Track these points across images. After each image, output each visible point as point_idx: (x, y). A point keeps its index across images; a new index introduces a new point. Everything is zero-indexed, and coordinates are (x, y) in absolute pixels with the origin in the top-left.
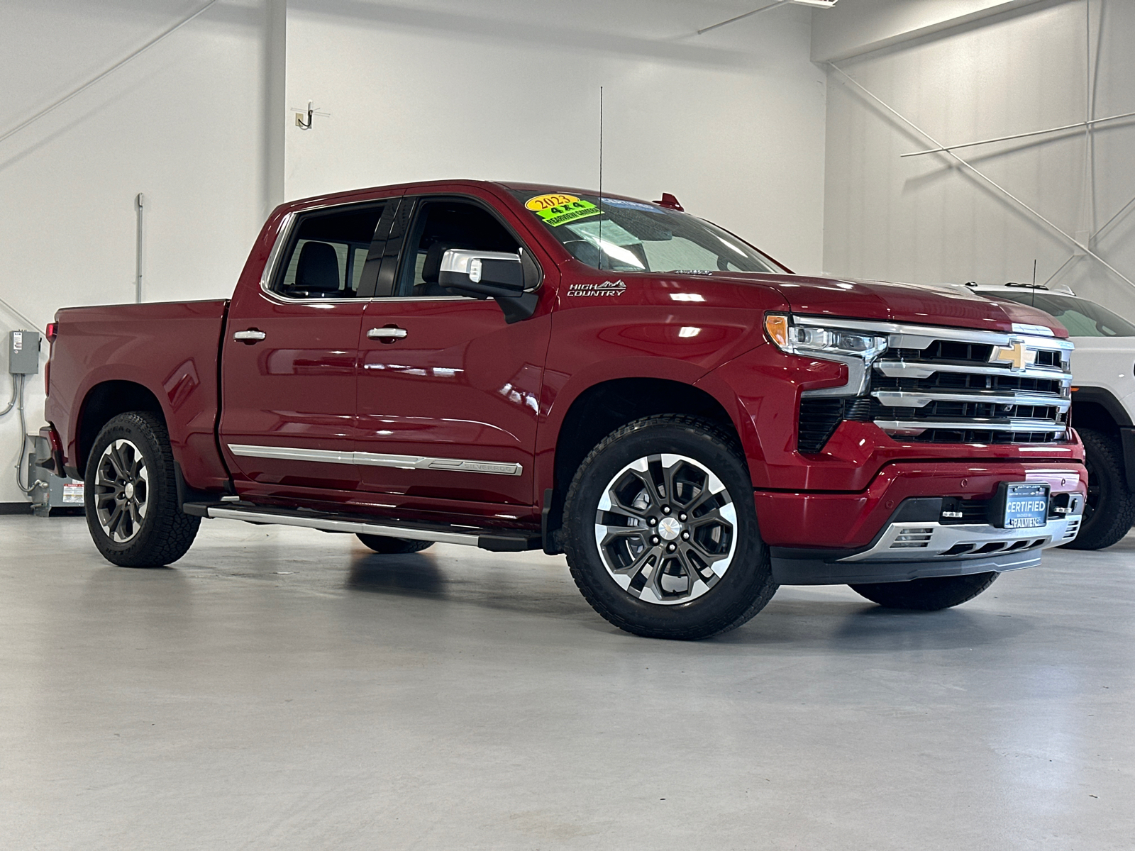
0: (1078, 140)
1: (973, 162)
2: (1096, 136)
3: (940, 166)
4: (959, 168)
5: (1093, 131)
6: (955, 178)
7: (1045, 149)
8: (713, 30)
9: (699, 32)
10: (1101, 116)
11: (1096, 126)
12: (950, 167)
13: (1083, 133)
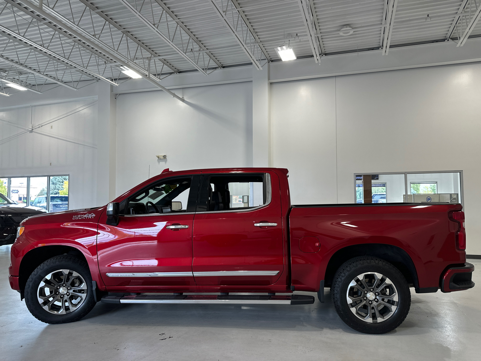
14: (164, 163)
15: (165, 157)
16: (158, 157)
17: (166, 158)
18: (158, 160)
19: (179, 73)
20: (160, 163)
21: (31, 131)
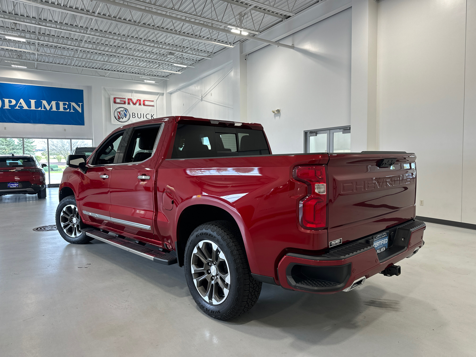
14: (278, 117)
15: (278, 111)
16: (274, 112)
17: (280, 113)
18: (274, 115)
19: (287, 18)
20: (276, 117)
21: (202, 100)
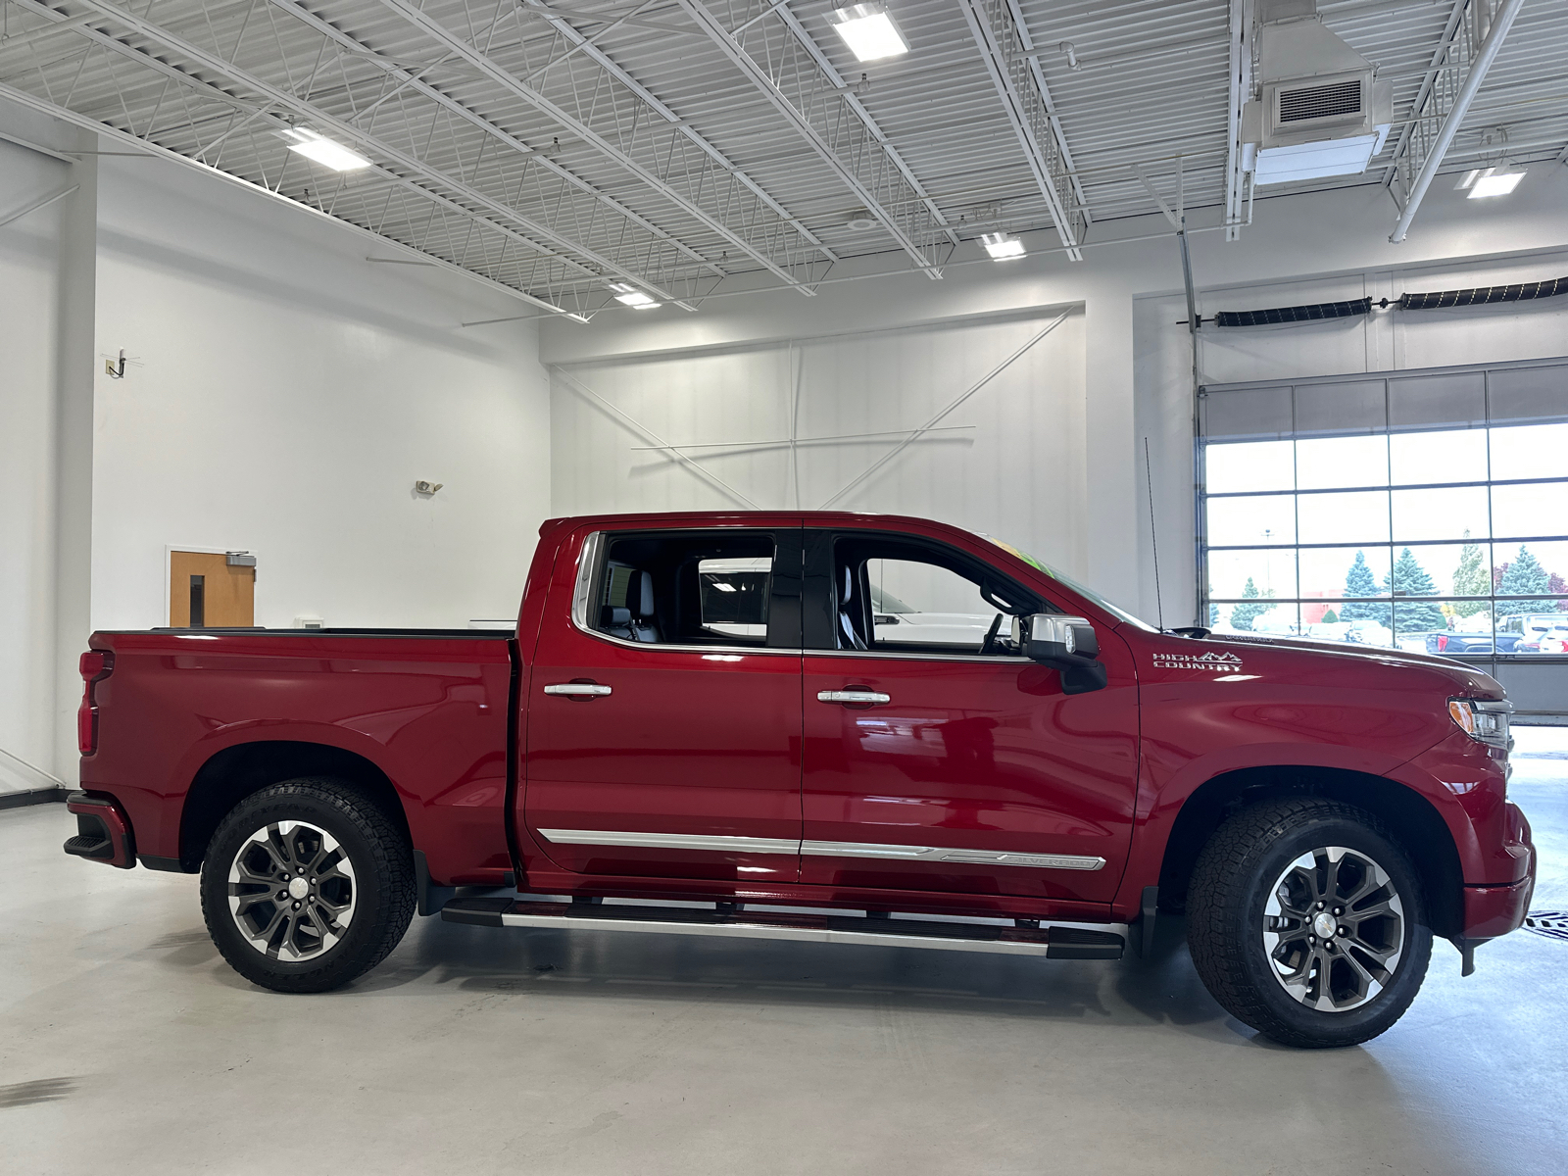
0: (783, 452)
1: (695, 459)
2: (798, 450)
3: (664, 459)
4: (681, 463)
5: (795, 447)
6: (677, 470)
7: (757, 456)
8: (479, 325)
9: (464, 325)
10: (802, 435)
11: (798, 443)
12: (673, 461)
13: (788, 447)
